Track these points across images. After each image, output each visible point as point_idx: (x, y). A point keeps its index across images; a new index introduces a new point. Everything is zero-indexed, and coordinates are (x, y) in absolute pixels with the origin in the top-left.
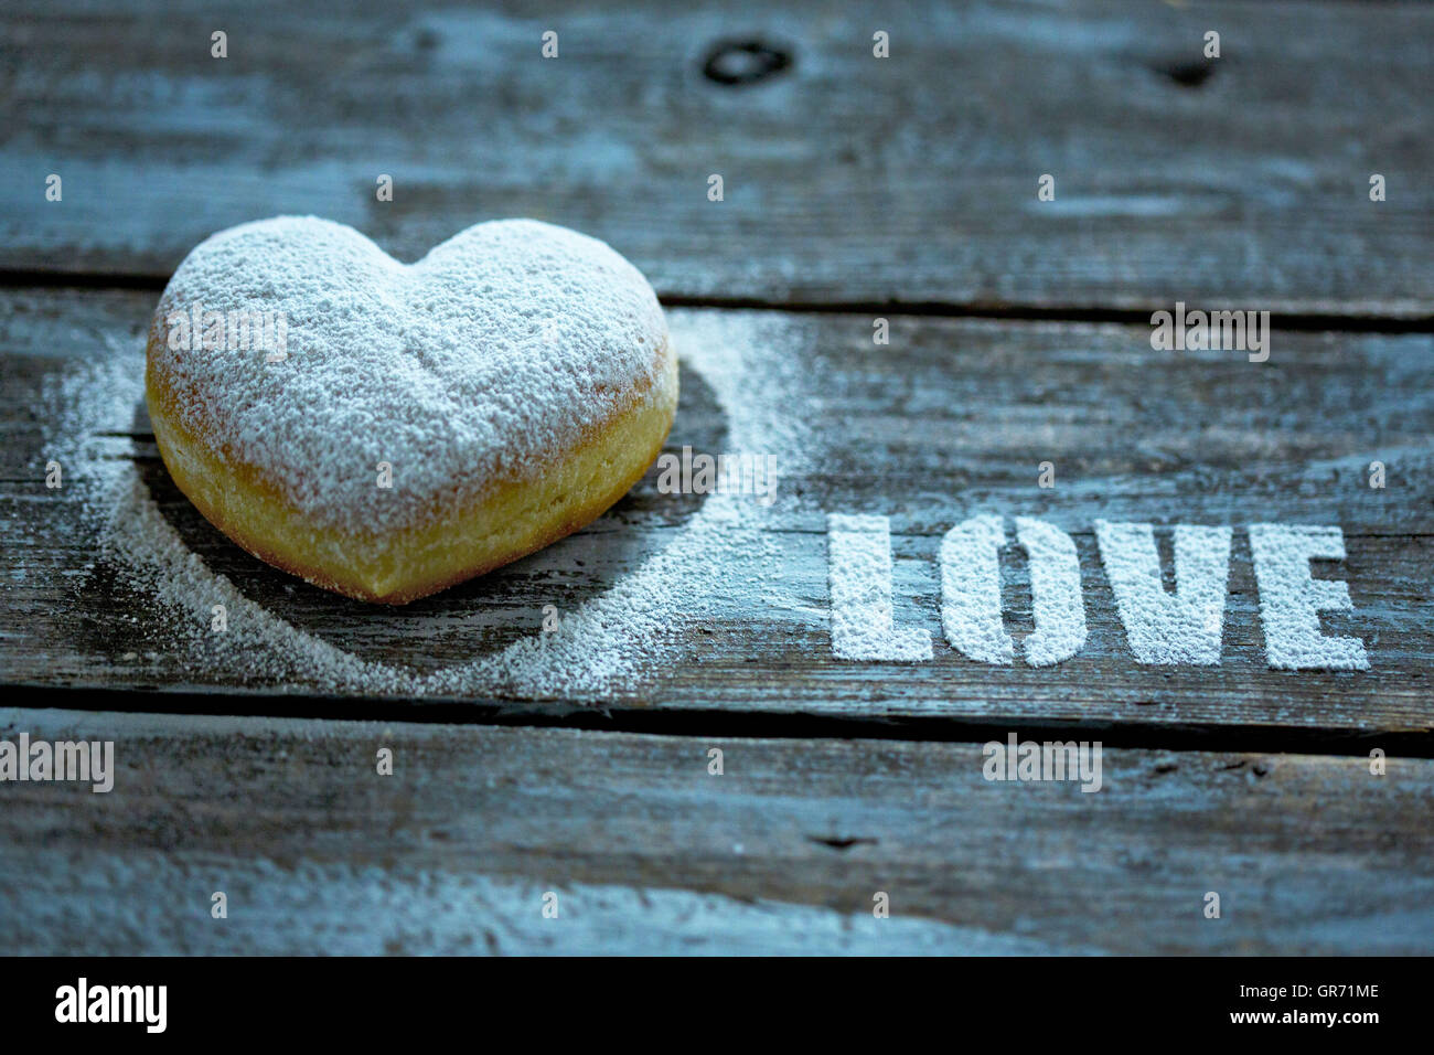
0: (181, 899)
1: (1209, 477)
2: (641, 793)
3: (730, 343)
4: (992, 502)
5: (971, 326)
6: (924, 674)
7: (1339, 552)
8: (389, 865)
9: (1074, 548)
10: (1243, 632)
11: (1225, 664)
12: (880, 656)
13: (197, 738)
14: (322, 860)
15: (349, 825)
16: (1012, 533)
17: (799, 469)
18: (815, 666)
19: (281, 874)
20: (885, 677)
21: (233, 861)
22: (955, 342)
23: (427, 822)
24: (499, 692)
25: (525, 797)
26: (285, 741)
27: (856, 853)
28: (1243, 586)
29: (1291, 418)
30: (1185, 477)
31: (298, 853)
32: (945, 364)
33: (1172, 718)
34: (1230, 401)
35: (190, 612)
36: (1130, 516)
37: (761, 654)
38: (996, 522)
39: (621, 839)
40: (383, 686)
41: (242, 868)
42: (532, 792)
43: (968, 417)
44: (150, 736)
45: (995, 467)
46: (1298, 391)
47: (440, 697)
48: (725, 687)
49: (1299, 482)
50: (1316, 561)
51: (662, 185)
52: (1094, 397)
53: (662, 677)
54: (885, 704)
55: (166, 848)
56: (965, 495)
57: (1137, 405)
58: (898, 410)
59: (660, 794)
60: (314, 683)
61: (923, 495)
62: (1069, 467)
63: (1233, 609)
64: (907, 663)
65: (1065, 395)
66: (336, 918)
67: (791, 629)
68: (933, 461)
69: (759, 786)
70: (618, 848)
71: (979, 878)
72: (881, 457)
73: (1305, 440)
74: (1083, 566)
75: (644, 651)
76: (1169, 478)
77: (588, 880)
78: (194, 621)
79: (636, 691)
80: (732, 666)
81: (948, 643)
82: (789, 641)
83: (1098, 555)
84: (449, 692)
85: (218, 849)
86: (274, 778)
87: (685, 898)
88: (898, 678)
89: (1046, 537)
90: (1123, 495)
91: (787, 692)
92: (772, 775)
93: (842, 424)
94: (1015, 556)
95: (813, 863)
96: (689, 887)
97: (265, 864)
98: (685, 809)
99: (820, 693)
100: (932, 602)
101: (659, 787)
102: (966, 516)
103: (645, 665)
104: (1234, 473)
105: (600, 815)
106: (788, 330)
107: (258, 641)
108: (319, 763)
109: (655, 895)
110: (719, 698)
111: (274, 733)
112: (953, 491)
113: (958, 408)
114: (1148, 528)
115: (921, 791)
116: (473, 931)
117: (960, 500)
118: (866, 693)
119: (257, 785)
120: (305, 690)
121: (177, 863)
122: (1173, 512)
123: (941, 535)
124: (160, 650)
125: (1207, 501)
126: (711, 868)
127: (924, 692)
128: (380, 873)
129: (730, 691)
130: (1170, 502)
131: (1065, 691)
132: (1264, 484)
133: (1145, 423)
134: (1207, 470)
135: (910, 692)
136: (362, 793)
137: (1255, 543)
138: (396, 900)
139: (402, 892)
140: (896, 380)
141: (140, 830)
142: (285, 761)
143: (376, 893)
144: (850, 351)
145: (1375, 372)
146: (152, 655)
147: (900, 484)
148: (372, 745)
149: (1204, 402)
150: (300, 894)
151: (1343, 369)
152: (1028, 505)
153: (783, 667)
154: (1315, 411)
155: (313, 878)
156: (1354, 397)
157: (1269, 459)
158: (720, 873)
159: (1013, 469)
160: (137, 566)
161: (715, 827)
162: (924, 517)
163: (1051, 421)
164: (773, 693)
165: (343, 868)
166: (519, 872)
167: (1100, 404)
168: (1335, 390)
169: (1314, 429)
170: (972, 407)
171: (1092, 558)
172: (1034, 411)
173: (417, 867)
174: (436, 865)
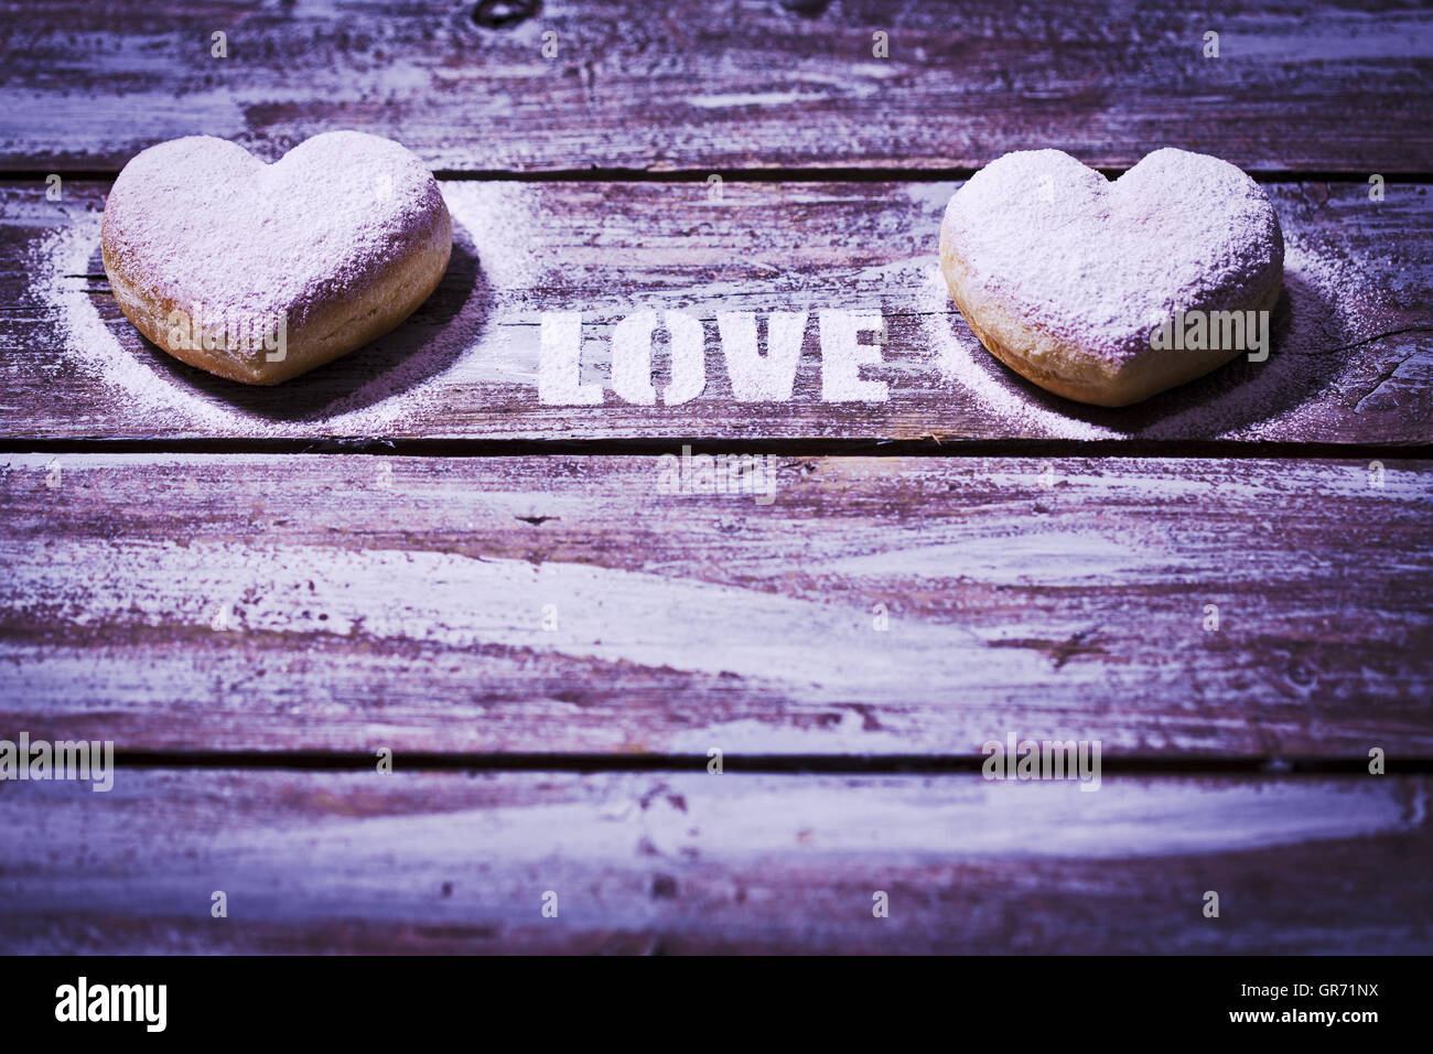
0: (116, 569)
1: (797, 280)
2: (408, 492)
3: (484, 202)
4: (652, 301)
6: (598, 412)
8: (247, 542)
10: (807, 382)
11: (795, 401)
13: (128, 468)
14: (206, 541)
15: (223, 519)
17: (524, 283)
18: (527, 411)
19: (180, 550)
20: (572, 416)
21: (149, 543)
22: (631, 195)
23: (273, 514)
25: (337, 498)
26: (183, 468)
27: (543, 525)
28: (812, 349)
29: (856, 239)
30: (781, 280)
31: (191, 537)
32: (626, 212)
33: (755, 436)
34: (816, 228)
35: (125, 389)
36: (741, 307)
37: (492, 403)
39: (396, 522)
40: (247, 431)
41: (155, 547)
42: (341, 494)
43: (640, 246)
44: (97, 468)
45: (656, 278)
46: (863, 221)
47: (283, 436)
48: (467, 425)
49: (857, 281)
51: (444, 97)
52: (724, 231)
53: (427, 420)
54: (570, 433)
55: (107, 537)
56: (633, 297)
57: (753, 234)
58: (591, 244)
59: (422, 493)
60: (203, 431)
61: (607, 298)
62: (705, 275)
63: (804, 364)
64: (587, 406)
65: (705, 229)
66: (215, 576)
67: (513, 387)
68: (615, 276)
69: (486, 487)
70: (394, 527)
71: (625, 539)
72: (580, 274)
73: (864, 254)
74: (707, 342)
75: (416, 404)
76: (771, 282)
77: (373, 548)
78: (127, 394)
79: (410, 430)
80: (473, 412)
81: (614, 392)
82: (510, 395)
85: (141, 537)
86: (176, 491)
87: (435, 556)
88: (580, 415)
90: (738, 294)
91: (507, 427)
92: (496, 479)
93: (555, 252)
94: (661, 337)
95: (518, 533)
96: (438, 550)
97: (170, 544)
98: (438, 503)
99: (529, 427)
100: (604, 367)
101: (422, 489)
102: (634, 312)
103: (417, 413)
104: (814, 277)
105: (384, 508)
106: (523, 192)
107: (168, 406)
108: (205, 481)
109: (414, 555)
110: (463, 432)
111: (177, 463)
112: (626, 294)
113: (634, 241)
115: (589, 487)
116: (299, 581)
117: (630, 300)
118: (558, 426)
119: (166, 496)
120: (197, 435)
121: (114, 545)
122: (771, 304)
124: (104, 414)
125: (794, 295)
126: (453, 538)
127: (596, 424)
128: (243, 547)
129: (470, 427)
130: (769, 297)
131: (688, 421)
132: (833, 284)
133: (756, 246)
134: (796, 275)
135: (587, 424)
136: (233, 499)
138: (252, 563)
139: (256, 558)
140: (590, 223)
141: (91, 526)
142: (184, 480)
143: (239, 559)
144: (564, 204)
145: (915, 206)
146: (99, 417)
147: (591, 291)
148: (239, 469)
149: (798, 231)
150: (191, 562)
151: (894, 205)
152: (675, 303)
153: (506, 411)
154: (872, 235)
155: (200, 551)
156: (899, 224)
157: (838, 267)
158: (458, 541)
159: (668, 279)
160: (90, 361)
161: (456, 512)
162: (606, 311)
163: (695, 247)
164: (499, 427)
165: (219, 545)
166: (331, 544)
167: (728, 234)
168: (887, 220)
169: (870, 246)
170: (643, 240)
171: (713, 335)
172: (684, 241)
173: (266, 543)
174: (278, 541)
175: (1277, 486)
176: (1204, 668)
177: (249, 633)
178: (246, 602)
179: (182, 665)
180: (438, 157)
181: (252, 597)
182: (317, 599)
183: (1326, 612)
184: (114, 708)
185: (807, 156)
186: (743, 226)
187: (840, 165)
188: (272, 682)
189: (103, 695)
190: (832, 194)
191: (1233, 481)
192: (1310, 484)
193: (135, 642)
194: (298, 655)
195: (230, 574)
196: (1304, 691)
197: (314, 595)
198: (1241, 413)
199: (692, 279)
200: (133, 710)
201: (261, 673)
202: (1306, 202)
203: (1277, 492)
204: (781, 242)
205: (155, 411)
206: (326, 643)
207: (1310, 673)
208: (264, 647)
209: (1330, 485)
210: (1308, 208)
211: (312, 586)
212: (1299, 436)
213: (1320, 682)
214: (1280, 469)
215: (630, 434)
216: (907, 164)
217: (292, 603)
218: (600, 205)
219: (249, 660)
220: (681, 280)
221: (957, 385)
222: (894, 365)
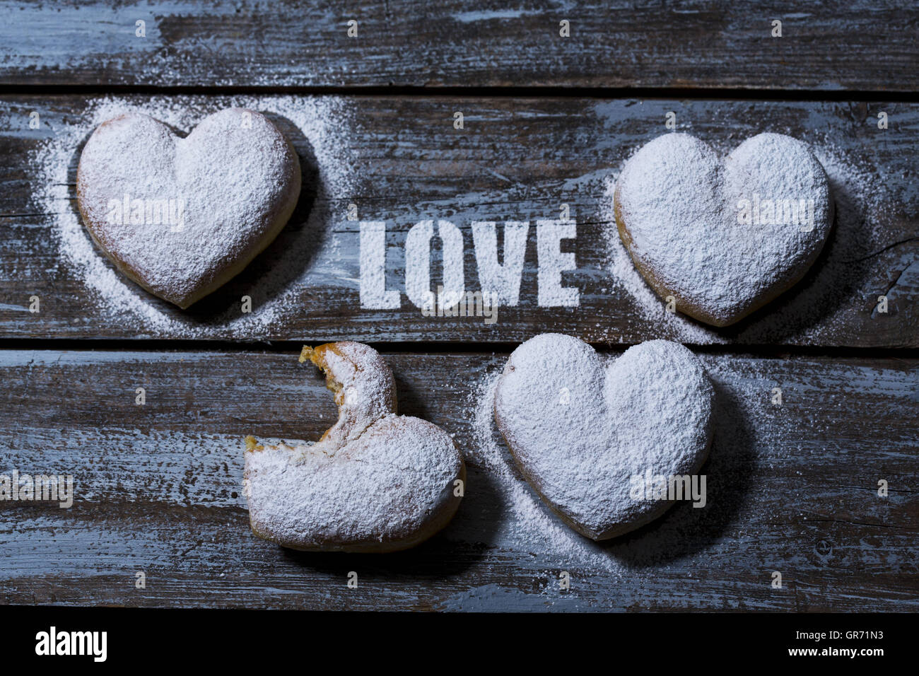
0: (106, 453)
1: (522, 190)
2: (281, 387)
3: (320, 117)
4: (430, 210)
5: (424, 100)
6: (397, 316)
7: (573, 235)
8: (185, 430)
9: (462, 238)
10: (529, 286)
11: (521, 306)
12: (378, 307)
13: (107, 364)
14: (159, 429)
15: (168, 410)
16: (436, 230)
17: (348, 193)
18: (354, 314)
19: (144, 437)
20: (381, 319)
21: (125, 430)
22: (416, 110)
23: (199, 406)
24: (225, 335)
25: (238, 391)
26: (141, 365)
28: (531, 256)
29: (560, 153)
30: (512, 190)
31: (150, 426)
32: (413, 126)
33: (496, 340)
34: (535, 142)
35: (100, 292)
36: (487, 216)
37: (331, 307)
38: (430, 223)
39: (275, 413)
40: (179, 334)
41: (128, 434)
42: (240, 389)
43: (422, 158)
44: (88, 364)
45: (432, 188)
46: (565, 136)
47: (202, 338)
48: (316, 328)
49: (560, 191)
50: (563, 241)
52: (476, 144)
53: (291, 323)
54: (380, 336)
55: (98, 425)
56: (418, 206)
57: (494, 147)
58: (389, 156)
59: (291, 387)
60: (151, 333)
61: (401, 206)
63: (527, 271)
64: (391, 311)
65: (463, 143)
66: (166, 460)
67: (344, 291)
68: (406, 186)
70: (274, 418)
72: (384, 184)
73: (566, 166)
74: (465, 249)
75: (284, 308)
76: (506, 192)
77: (263, 435)
78: (101, 298)
79: (281, 333)
80: (318, 316)
81: (407, 298)
83: (472, 241)
84: (205, 337)
85: (119, 425)
88: (388, 319)
89: (450, 232)
90: (486, 203)
93: (367, 164)
94: (436, 244)
96: (301, 438)
97: (137, 432)
98: (300, 396)
99: (354, 330)
100: (401, 273)
101: (290, 384)
102: (419, 220)
103: (284, 316)
104: (534, 188)
105: (267, 401)
107: (128, 309)
108: (155, 377)
110: (314, 335)
111: (137, 361)
112: (414, 203)
113: (417, 153)
114: (493, 224)
116: (218, 464)
117: (416, 209)
118: (373, 330)
120: (148, 337)
121: (103, 433)
122: (506, 213)
123: (407, 231)
124: (88, 316)
125: (521, 205)
126: (310, 427)
127: (397, 328)
128: (182, 435)
129: (318, 331)
130: (506, 206)
132: (546, 194)
133: (496, 159)
134: (522, 186)
135: (391, 328)
136: (173, 392)
137: (539, 231)
138: (189, 448)
139: (191, 444)
140: (390, 137)
141: (88, 415)
142: (142, 375)
143: (181, 445)
144: (372, 119)
145: (599, 122)
146: (86, 319)
147: (391, 200)
148: (176, 366)
149: (523, 145)
150: (152, 447)
151: (586, 121)
152: (444, 211)
153: (340, 315)
154: (571, 148)
155: (156, 439)
156: (589, 138)
157: (549, 178)
158: (314, 430)
159: (441, 189)
160: (76, 265)
161: (312, 405)
162: (400, 220)
163: (456, 159)
164: (336, 331)
165: (167, 432)
166: (236, 432)
167: (478, 147)
168: (582, 136)
169: (571, 159)
170: (424, 152)
171: (469, 244)
172: (449, 154)
173: (196, 430)
174: (204, 430)
175: (819, 385)
176: (765, 541)
177: (190, 508)
178: (187, 482)
179: (151, 536)
180: (289, 73)
181: (190, 478)
182: (230, 480)
183: (842, 493)
184: (113, 572)
185: (530, 75)
186: (488, 140)
187: (551, 84)
188: (207, 551)
189: (106, 560)
190: (545, 111)
191: (792, 380)
192: (838, 382)
193: (123, 517)
194: (220, 528)
195: (176, 458)
196: (824, 559)
197: (228, 476)
198: (800, 319)
199: (455, 189)
200: (125, 574)
201: (200, 543)
202: (852, 120)
203: (818, 389)
204: (512, 155)
205: (120, 314)
206: (237, 517)
207: (829, 544)
208: (200, 521)
209: (852, 383)
210: (854, 126)
211: (226, 469)
212: (834, 341)
213: (834, 552)
214: (821, 369)
215: (417, 337)
216: (595, 84)
217: (215, 483)
218: (395, 120)
219: (191, 531)
220: (448, 190)
221: (622, 291)
222: (583, 271)
